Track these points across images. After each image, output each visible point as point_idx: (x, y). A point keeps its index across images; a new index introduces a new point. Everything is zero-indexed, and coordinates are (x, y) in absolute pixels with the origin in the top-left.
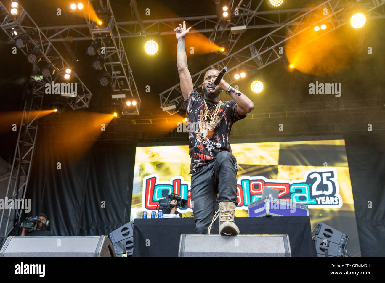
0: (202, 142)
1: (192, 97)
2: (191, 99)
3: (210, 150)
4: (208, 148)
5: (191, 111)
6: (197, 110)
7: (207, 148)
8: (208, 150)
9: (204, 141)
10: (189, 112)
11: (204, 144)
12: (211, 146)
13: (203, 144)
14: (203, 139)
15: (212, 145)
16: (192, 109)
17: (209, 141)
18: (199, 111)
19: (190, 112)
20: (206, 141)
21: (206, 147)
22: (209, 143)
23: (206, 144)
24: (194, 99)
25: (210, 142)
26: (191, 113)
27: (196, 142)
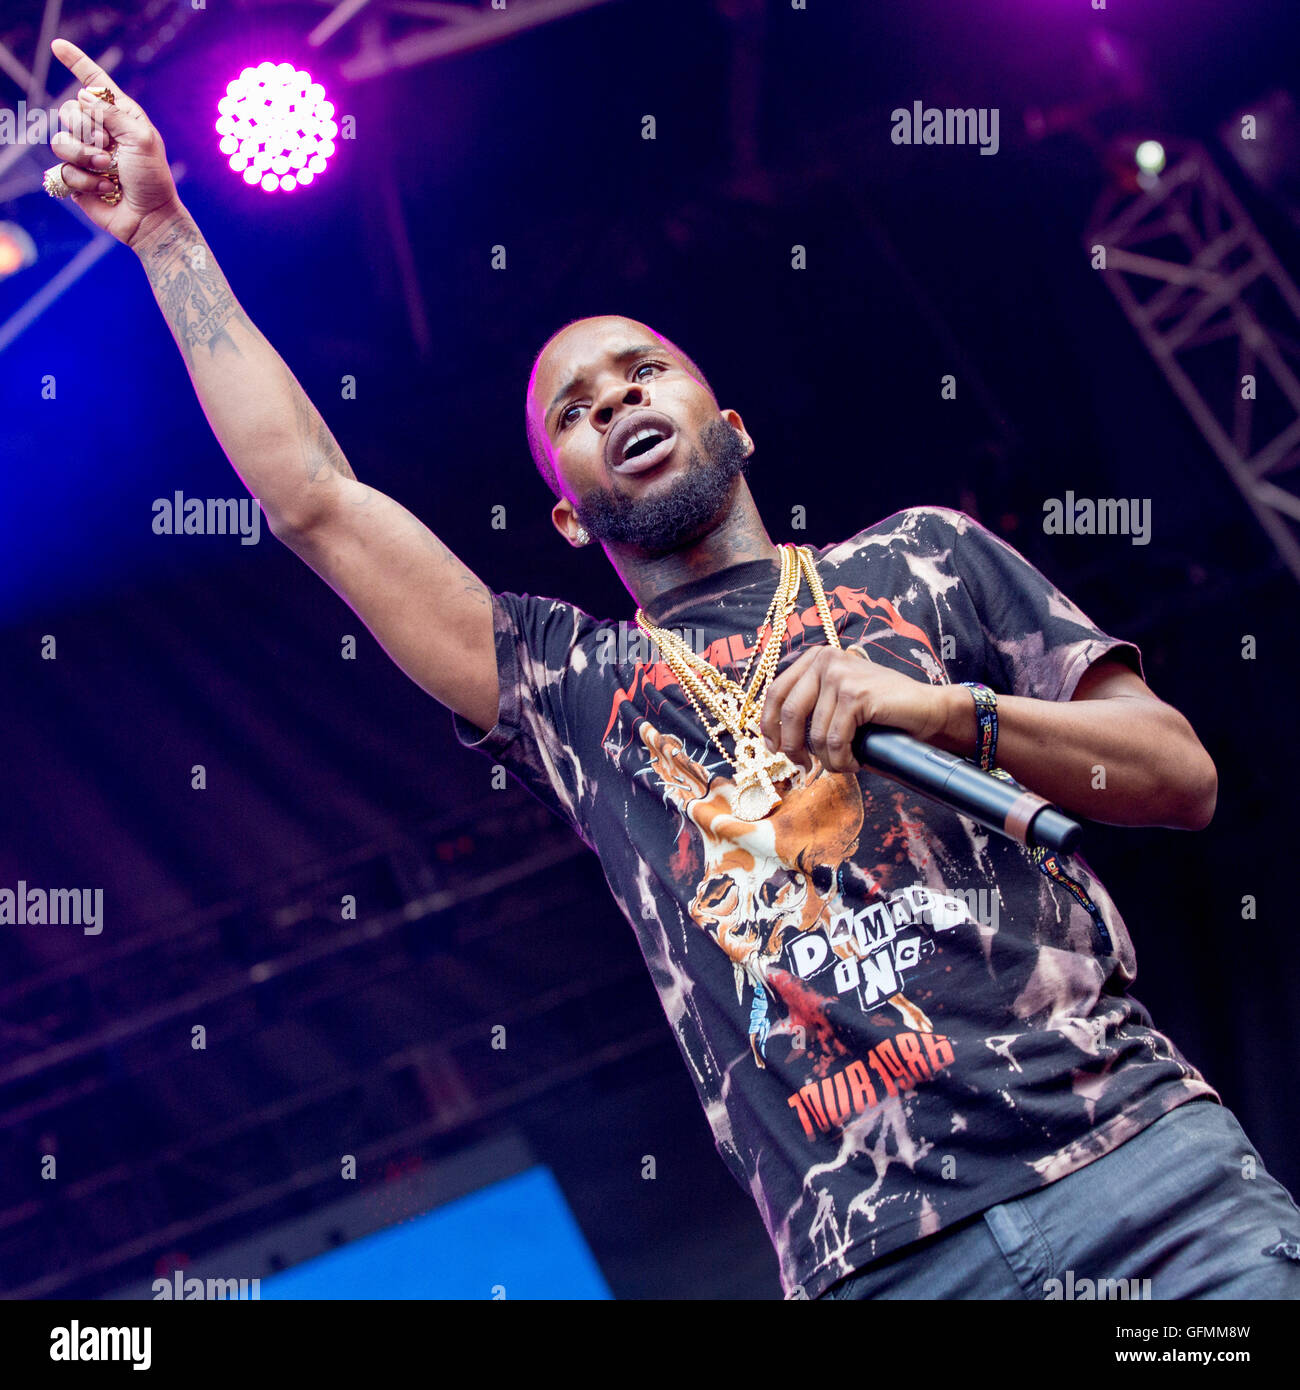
0: (786, 962)
1: (521, 669)
2: (525, 692)
3: (889, 986)
4: (863, 984)
5: (580, 777)
6: (614, 733)
7: (855, 981)
8: (871, 996)
9: (800, 948)
10: (575, 803)
11: (806, 967)
12: (887, 947)
13: (803, 973)
14: (791, 933)
15: (892, 934)
16: (576, 761)
17: (847, 913)
18: (632, 736)
19: (581, 792)
20: (821, 932)
21: (842, 986)
22: (860, 928)
23: (830, 955)
24: (543, 675)
25: (866, 921)
26: (587, 792)
27: (755, 999)
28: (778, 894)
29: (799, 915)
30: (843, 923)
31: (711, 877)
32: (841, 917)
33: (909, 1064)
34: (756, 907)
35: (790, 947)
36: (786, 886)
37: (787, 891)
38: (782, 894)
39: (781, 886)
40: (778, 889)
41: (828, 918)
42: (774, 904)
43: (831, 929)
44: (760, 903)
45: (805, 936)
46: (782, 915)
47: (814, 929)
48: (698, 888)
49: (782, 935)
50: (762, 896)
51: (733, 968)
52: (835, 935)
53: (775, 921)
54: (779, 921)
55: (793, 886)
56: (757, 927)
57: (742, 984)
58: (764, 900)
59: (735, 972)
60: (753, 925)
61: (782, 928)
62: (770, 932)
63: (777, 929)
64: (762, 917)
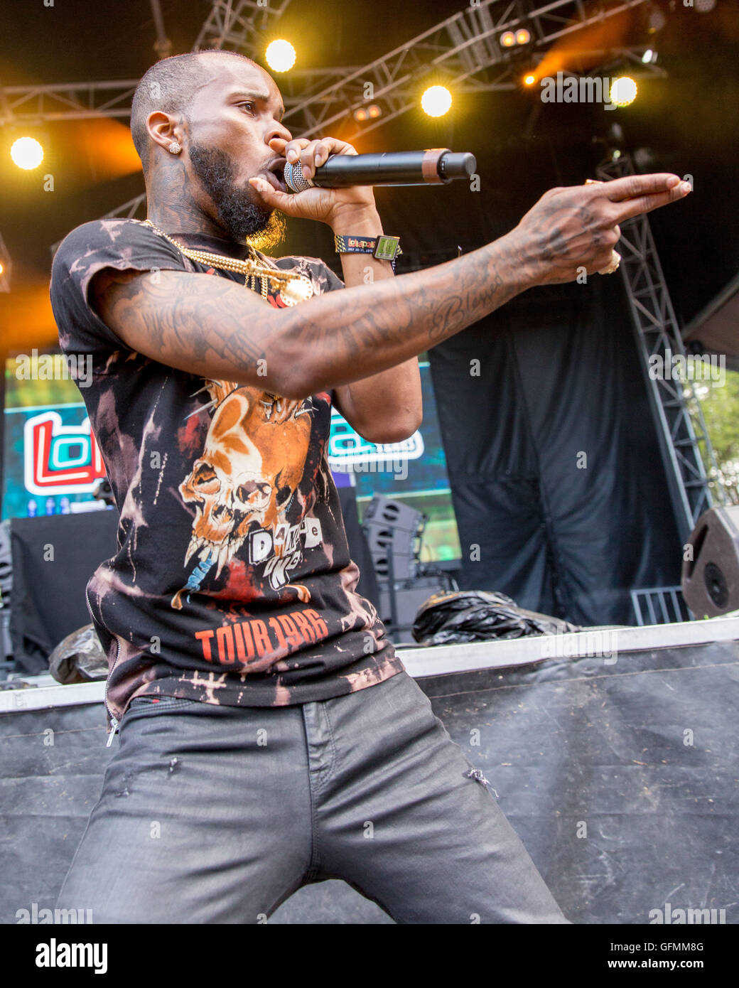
22: (289, 538)
23: (271, 551)
27: (197, 568)
28: (250, 496)
29: (263, 516)
30: (283, 530)
31: (205, 461)
32: (283, 526)
33: (301, 629)
34: (233, 500)
35: (252, 536)
36: (256, 492)
37: (256, 495)
38: (253, 496)
39: (252, 492)
40: (250, 493)
41: (276, 523)
42: (246, 502)
43: (276, 532)
44: (236, 498)
45: (263, 531)
46: (252, 511)
47: (268, 529)
48: (195, 464)
49: (250, 525)
50: (238, 495)
51: (191, 539)
52: (277, 538)
53: (247, 514)
54: (249, 514)
55: (260, 493)
56: (232, 512)
57: (192, 553)
58: (239, 498)
59: (191, 542)
60: (229, 511)
61: (250, 520)
62: (242, 520)
63: (247, 520)
64: (237, 508)
